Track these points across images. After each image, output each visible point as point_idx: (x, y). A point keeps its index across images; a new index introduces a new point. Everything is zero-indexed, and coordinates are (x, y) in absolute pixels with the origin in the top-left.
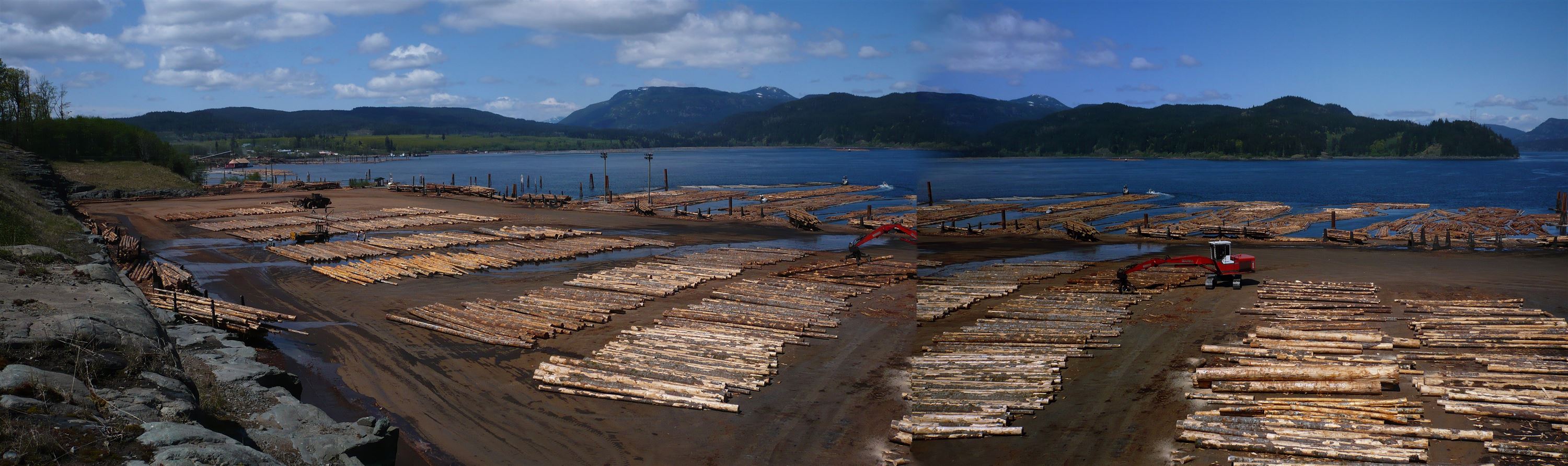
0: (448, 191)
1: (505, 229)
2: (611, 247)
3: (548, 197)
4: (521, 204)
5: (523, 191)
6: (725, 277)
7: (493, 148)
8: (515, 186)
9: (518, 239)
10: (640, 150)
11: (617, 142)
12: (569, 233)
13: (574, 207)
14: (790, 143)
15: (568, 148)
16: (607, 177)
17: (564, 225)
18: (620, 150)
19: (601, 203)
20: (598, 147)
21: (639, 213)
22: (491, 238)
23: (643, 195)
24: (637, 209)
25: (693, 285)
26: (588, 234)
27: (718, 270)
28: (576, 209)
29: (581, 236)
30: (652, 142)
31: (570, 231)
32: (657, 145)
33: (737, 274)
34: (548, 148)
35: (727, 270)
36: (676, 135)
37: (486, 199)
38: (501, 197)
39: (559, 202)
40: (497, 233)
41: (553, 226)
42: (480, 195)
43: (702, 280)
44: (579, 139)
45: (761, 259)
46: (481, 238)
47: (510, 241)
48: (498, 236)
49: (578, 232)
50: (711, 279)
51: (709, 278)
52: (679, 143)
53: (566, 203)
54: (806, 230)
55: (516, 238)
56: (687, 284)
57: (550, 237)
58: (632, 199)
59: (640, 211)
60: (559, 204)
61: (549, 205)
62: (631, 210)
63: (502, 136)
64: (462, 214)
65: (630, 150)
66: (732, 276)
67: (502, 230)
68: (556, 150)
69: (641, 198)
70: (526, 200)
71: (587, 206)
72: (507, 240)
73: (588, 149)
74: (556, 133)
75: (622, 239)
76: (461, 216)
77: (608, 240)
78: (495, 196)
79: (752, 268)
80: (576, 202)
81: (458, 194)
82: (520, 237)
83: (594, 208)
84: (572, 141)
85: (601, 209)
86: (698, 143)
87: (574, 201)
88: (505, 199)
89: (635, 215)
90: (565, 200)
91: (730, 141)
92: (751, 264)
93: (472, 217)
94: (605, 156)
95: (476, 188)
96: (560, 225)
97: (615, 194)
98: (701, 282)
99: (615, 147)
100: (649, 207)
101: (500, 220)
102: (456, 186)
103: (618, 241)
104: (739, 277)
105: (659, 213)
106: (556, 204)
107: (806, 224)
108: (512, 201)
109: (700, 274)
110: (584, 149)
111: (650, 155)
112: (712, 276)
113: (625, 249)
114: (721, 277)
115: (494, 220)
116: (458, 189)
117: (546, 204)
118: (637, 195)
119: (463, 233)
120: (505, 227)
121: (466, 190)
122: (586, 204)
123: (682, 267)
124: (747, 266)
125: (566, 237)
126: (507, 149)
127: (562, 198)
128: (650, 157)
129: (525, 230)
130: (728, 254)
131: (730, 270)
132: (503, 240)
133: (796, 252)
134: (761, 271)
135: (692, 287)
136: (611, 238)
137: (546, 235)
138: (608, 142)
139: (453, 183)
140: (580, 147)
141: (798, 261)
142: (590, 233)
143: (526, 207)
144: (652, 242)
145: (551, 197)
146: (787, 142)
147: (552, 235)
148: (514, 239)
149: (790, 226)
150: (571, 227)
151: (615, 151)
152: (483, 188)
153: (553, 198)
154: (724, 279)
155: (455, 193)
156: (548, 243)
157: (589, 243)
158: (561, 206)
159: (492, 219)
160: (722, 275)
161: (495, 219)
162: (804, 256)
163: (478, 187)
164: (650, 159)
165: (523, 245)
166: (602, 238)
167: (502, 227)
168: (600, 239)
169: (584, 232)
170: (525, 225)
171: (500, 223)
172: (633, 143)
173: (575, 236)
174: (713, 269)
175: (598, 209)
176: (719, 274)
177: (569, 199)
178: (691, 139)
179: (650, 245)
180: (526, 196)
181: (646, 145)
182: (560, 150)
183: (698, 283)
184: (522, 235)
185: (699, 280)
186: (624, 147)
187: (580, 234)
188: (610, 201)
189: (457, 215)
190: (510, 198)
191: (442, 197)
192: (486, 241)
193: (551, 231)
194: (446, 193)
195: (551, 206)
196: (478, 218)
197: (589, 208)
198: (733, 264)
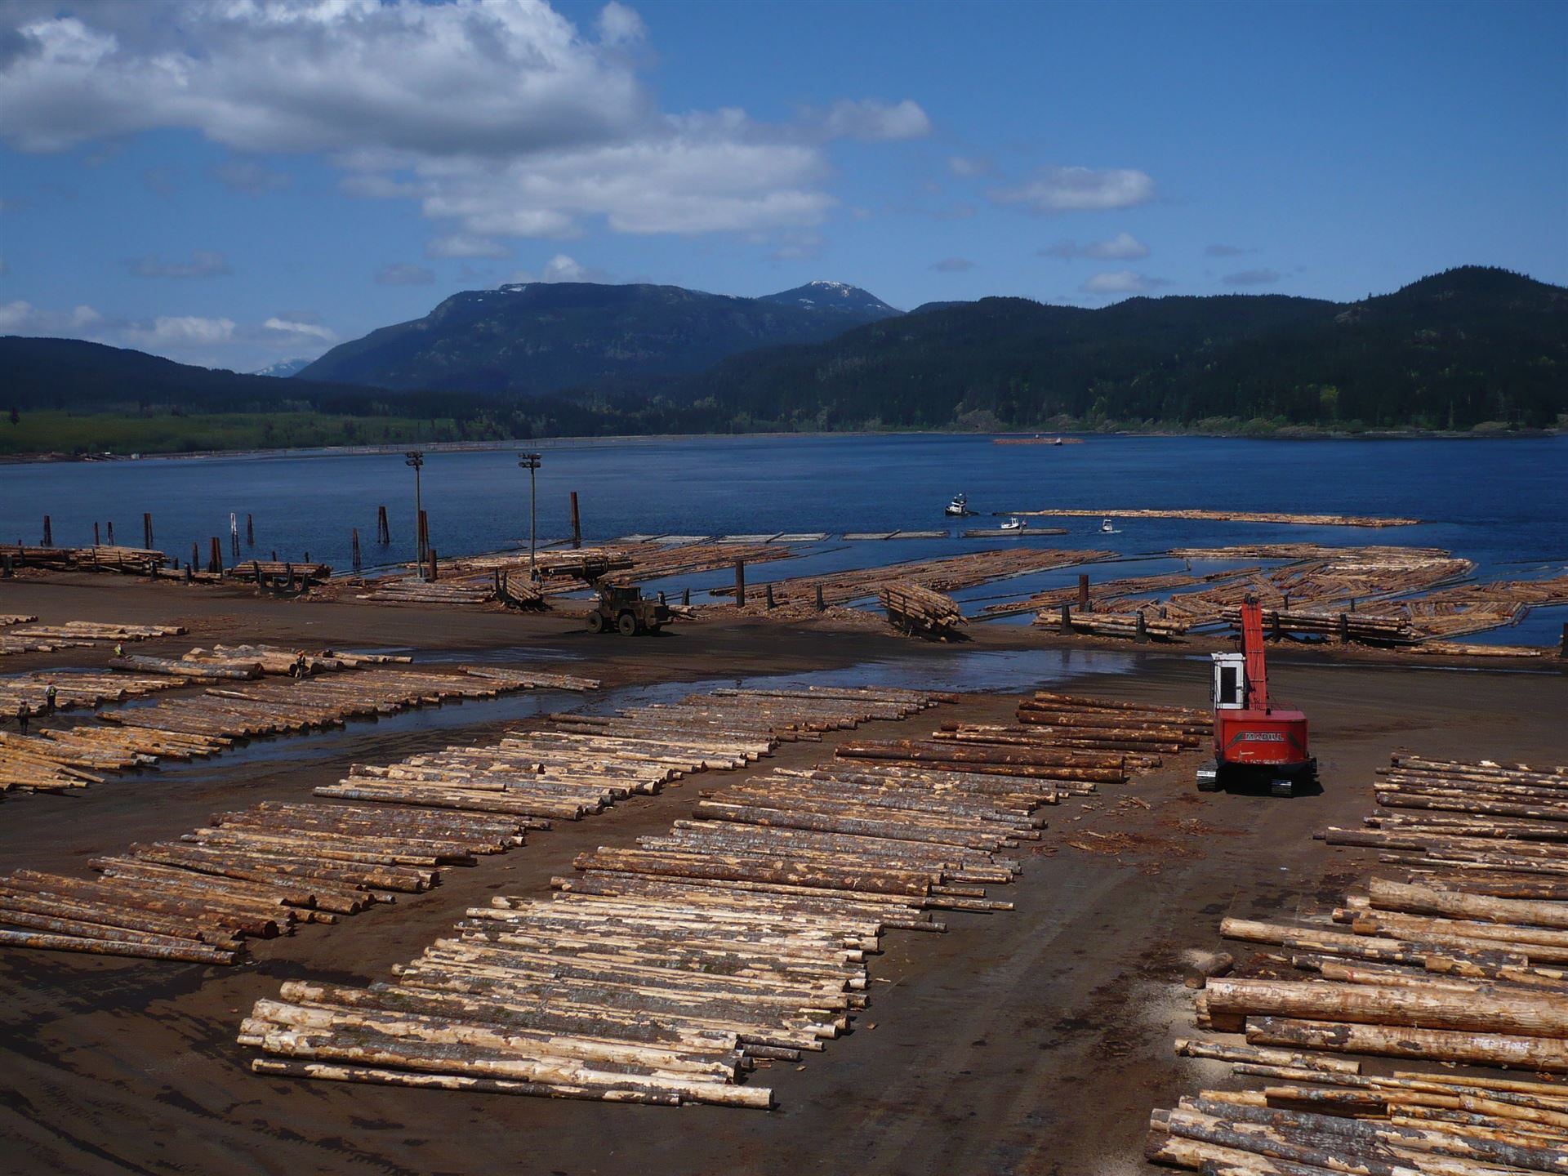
0: (36, 562)
1: (197, 656)
2: (436, 695)
3: (268, 569)
4: (233, 588)
5: (237, 554)
6: (730, 765)
7: (153, 445)
8: (215, 543)
9: (232, 678)
10: (508, 444)
11: (450, 423)
12: (326, 662)
13: (338, 593)
14: (885, 422)
15: (321, 441)
16: (422, 515)
17: (313, 640)
18: (455, 446)
19: (409, 581)
20: (398, 438)
21: (507, 605)
22: (158, 683)
23: (519, 560)
24: (502, 594)
25: (649, 786)
26: (375, 663)
27: (712, 746)
28: (345, 598)
29: (360, 667)
30: (539, 424)
31: (329, 655)
32: (552, 432)
33: (760, 755)
34: (269, 441)
35: (733, 746)
36: (599, 406)
37: (141, 579)
38: (180, 573)
39: (299, 580)
40: (174, 667)
41: (283, 644)
42: (123, 568)
43: (671, 772)
44: (350, 418)
45: (819, 715)
46: (132, 684)
47: (211, 685)
48: (178, 675)
49: (349, 658)
50: (695, 770)
51: (689, 768)
52: (606, 426)
53: (316, 584)
54: (931, 640)
55: (225, 677)
56: (635, 784)
57: (276, 673)
58: (490, 569)
59: (511, 602)
60: (298, 586)
61: (270, 589)
62: (488, 599)
63: (175, 413)
64: (76, 624)
65: (483, 444)
66: (748, 760)
67: (187, 658)
68: (288, 447)
69: (515, 566)
70: (245, 577)
71: (372, 591)
72: (202, 684)
73: (373, 444)
74: (288, 401)
75: (464, 673)
76: (73, 628)
77: (428, 677)
78: (165, 571)
79: (796, 740)
80: (345, 579)
81: (63, 570)
82: (236, 673)
83: (391, 595)
84: (332, 423)
85: (410, 596)
86: (655, 425)
87: (341, 576)
88: (191, 578)
89: (499, 612)
90: (314, 575)
91: (736, 420)
92: (796, 729)
93: (104, 630)
94: (416, 461)
95: (111, 552)
96: (302, 640)
97: (447, 559)
98: (670, 777)
99: (445, 437)
100: (534, 590)
101: (181, 632)
102: (57, 548)
103: (454, 678)
104: (766, 762)
105: (561, 605)
106: (291, 586)
107: (928, 625)
108: (210, 581)
109: (666, 759)
110: (363, 443)
111: (533, 458)
112: (698, 763)
113: (473, 698)
114: (720, 764)
115: (164, 634)
116: (64, 556)
117: (264, 586)
118: (503, 561)
119: (81, 674)
120: (197, 651)
121: (85, 558)
122: (371, 586)
123: (620, 741)
124: (784, 735)
125: (318, 670)
126: (191, 447)
127: (307, 569)
128: (532, 462)
129: (248, 654)
130: (737, 706)
131: (741, 746)
132: (192, 684)
133: (906, 695)
134: (818, 746)
135: (646, 793)
136: (437, 672)
137: (266, 667)
138: (426, 425)
139: (48, 541)
140: (350, 437)
141: (912, 718)
142: (381, 659)
143: (248, 594)
144: (541, 679)
145: (278, 567)
146: (878, 421)
147: (280, 667)
148: (221, 681)
149: (890, 632)
150: (332, 646)
151: (441, 447)
152: (131, 550)
153: (283, 570)
154: (726, 769)
155: (54, 568)
156: (270, 688)
157: (379, 685)
158: (305, 591)
159: (159, 630)
160: (723, 758)
161: (169, 629)
162: (927, 707)
163: (118, 549)
164: (533, 466)
165: (245, 692)
166: (412, 671)
167: (188, 651)
168: (406, 675)
169: (365, 658)
170: (247, 642)
171: (183, 639)
172: (490, 426)
173: (341, 668)
174: (700, 745)
175: (401, 596)
176: (714, 757)
177: (323, 572)
178: (638, 415)
179: (536, 686)
180: (245, 566)
181: (524, 433)
182: (299, 446)
183: (663, 781)
184: (240, 668)
185: (664, 775)
186: (466, 436)
187: (354, 663)
188: (432, 577)
189: (63, 625)
190: (203, 574)
191: (17, 581)
192: (148, 691)
193: (279, 655)
194: (28, 569)
195: (278, 591)
196: (122, 632)
197: (378, 594)
198: (749, 729)
